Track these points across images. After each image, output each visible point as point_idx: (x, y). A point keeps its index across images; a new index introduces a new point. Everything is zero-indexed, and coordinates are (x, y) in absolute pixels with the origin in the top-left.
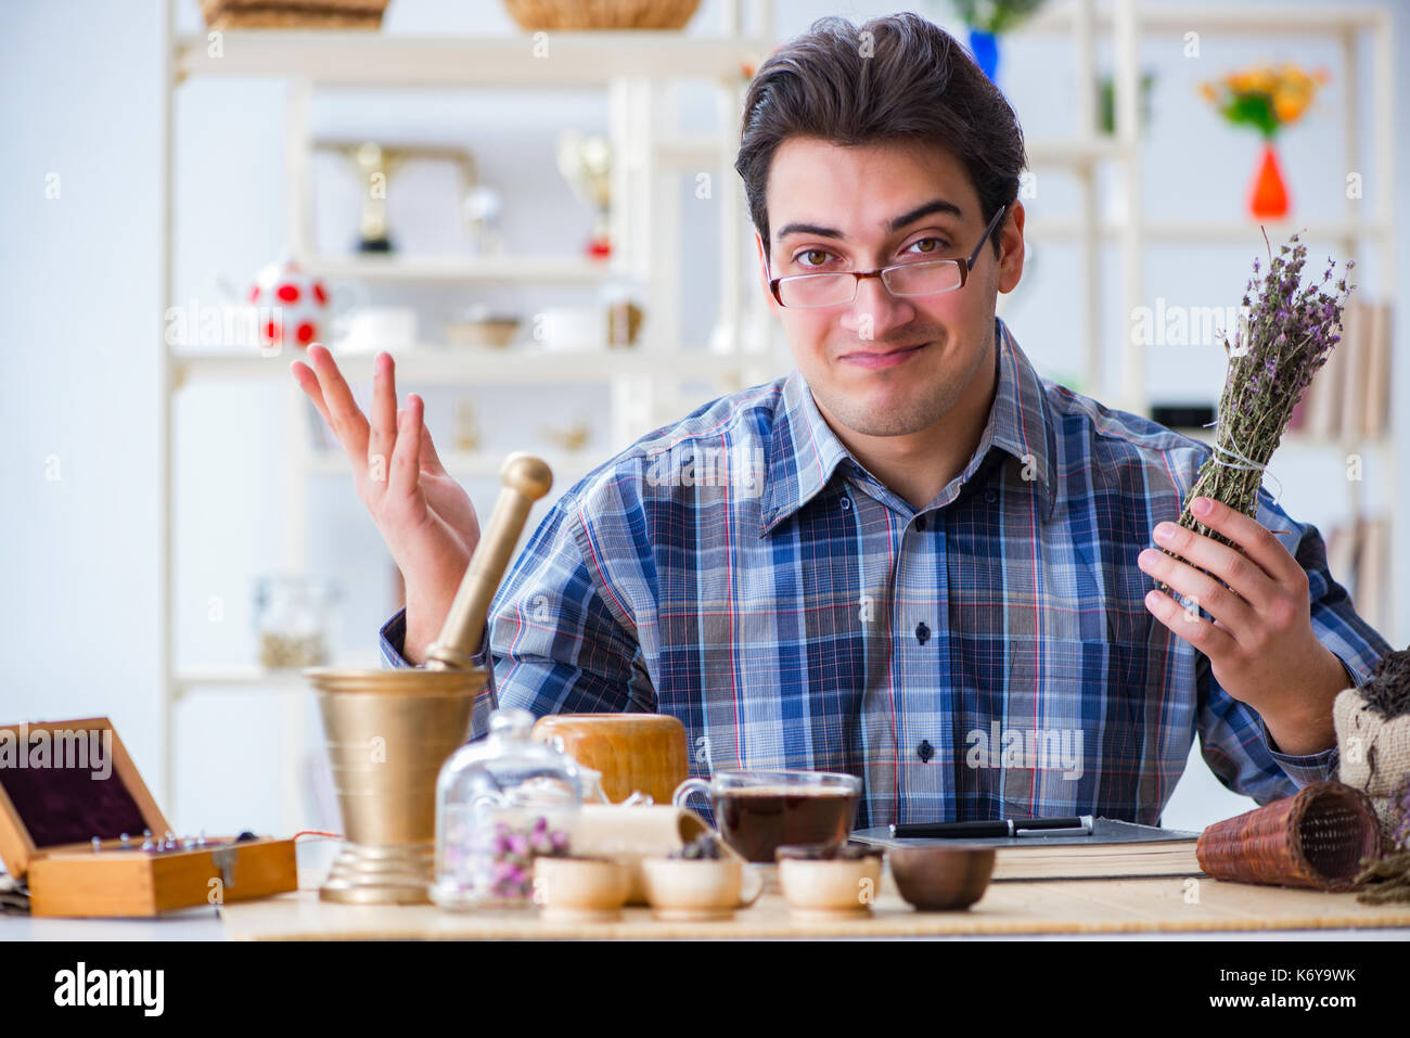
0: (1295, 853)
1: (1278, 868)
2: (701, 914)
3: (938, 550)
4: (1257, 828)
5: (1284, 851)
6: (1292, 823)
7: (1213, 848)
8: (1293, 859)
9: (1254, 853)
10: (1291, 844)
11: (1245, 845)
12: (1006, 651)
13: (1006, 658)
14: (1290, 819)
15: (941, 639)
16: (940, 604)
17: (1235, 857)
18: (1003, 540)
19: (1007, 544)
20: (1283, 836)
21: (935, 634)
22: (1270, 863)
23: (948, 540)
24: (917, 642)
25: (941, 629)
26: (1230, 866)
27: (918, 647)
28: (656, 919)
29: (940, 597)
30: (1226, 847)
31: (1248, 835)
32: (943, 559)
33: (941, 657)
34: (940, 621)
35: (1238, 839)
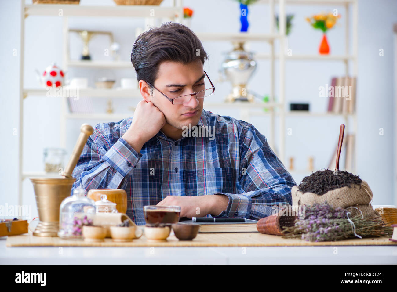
0: (278, 227)
1: (274, 231)
2: (124, 240)
3: (180, 150)
4: (270, 221)
5: (275, 226)
6: (277, 220)
7: (260, 225)
8: (277, 228)
9: (269, 227)
10: (277, 225)
11: (267, 225)
12: (196, 173)
13: (197, 174)
14: (277, 218)
15: (181, 171)
16: (181, 163)
17: (265, 228)
18: (196, 146)
19: (197, 147)
20: (275, 223)
21: (179, 170)
22: (273, 229)
23: (183, 148)
24: (175, 172)
25: (181, 169)
26: (264, 230)
27: (175, 173)
28: (113, 241)
29: (181, 161)
30: (263, 225)
31: (268, 222)
32: (182, 152)
33: (181, 175)
34: (181, 167)
35: (265, 223)
